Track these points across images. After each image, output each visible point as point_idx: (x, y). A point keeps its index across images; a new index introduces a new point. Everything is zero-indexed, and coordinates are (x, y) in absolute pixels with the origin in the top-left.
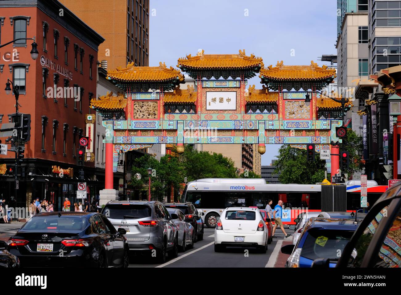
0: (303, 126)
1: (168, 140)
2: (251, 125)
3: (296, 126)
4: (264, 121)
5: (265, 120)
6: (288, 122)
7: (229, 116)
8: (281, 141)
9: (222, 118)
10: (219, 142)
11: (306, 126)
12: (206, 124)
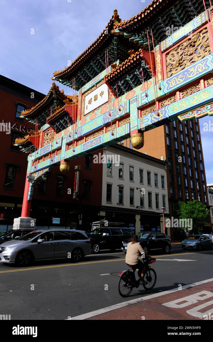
2: (120, 110)
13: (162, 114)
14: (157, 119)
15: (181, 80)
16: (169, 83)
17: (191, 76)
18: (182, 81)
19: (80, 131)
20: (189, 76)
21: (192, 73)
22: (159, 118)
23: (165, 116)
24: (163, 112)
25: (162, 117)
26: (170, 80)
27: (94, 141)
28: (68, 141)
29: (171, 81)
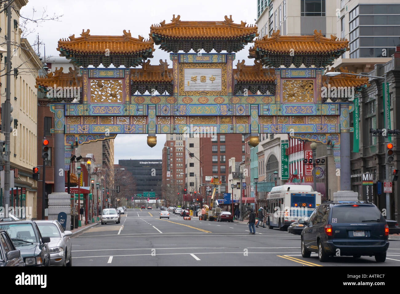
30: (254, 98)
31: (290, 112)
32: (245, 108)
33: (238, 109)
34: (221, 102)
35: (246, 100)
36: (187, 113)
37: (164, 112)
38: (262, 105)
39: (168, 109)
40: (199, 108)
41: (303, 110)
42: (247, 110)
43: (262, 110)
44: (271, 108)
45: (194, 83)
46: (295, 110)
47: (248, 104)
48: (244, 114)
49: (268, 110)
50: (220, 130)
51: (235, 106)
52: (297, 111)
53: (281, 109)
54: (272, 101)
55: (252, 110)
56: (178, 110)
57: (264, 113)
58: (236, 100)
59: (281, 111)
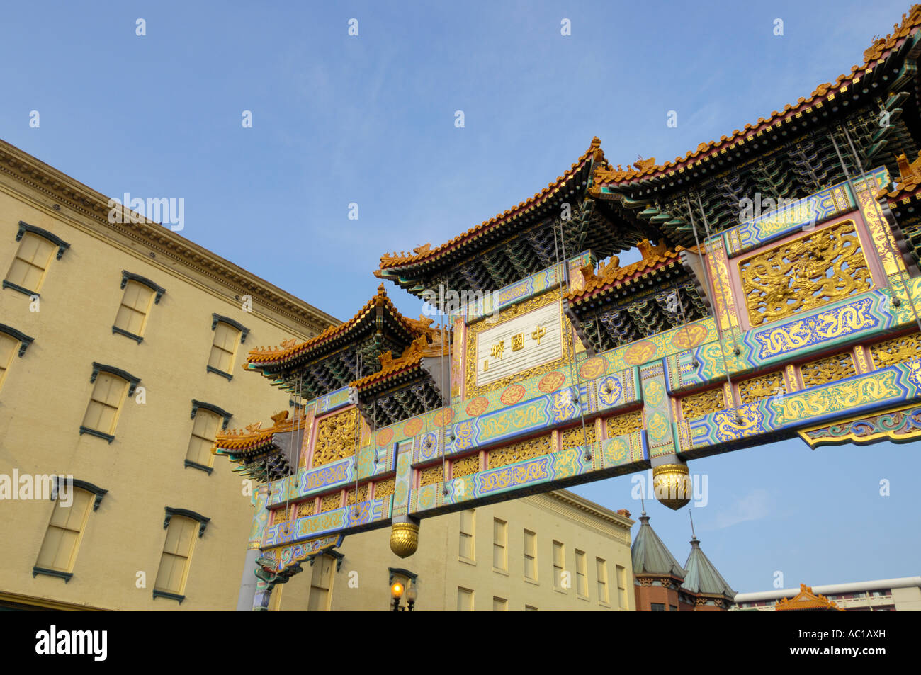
0: (845, 325)
1: (370, 512)
2: (609, 391)
3: (808, 338)
4: (661, 363)
5: (663, 359)
6: (764, 332)
7: (537, 384)
8: (749, 424)
9: (516, 398)
10: (506, 484)
11: (859, 322)
12: (469, 431)
13: (751, 419)
14: (736, 433)
15: (799, 338)
16: (764, 340)
17: (829, 334)
18: (802, 343)
19: (466, 433)
20: (822, 334)
21: (831, 327)
22: (743, 431)
23: (762, 428)
24: (753, 415)
25: (751, 429)
26: (767, 335)
27: (521, 470)
28: (422, 459)
29: (769, 338)
30: (649, 343)
31: (778, 350)
32: (621, 381)
33: (603, 390)
34: (555, 386)
35: (624, 358)
36: (474, 441)
37: (426, 453)
38: (673, 358)
39: (433, 443)
40: (502, 418)
41: (828, 325)
42: (629, 385)
43: (675, 371)
44: (705, 355)
45: (498, 359)
46: (799, 335)
47: (630, 369)
48: (622, 402)
49: (696, 366)
50: (557, 469)
51: (591, 384)
52: (803, 336)
53: (742, 347)
54: (706, 335)
55: (644, 383)
56: (453, 438)
57: (684, 378)
58: (597, 368)
59: (741, 357)
